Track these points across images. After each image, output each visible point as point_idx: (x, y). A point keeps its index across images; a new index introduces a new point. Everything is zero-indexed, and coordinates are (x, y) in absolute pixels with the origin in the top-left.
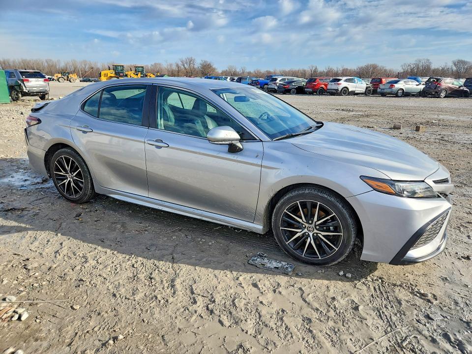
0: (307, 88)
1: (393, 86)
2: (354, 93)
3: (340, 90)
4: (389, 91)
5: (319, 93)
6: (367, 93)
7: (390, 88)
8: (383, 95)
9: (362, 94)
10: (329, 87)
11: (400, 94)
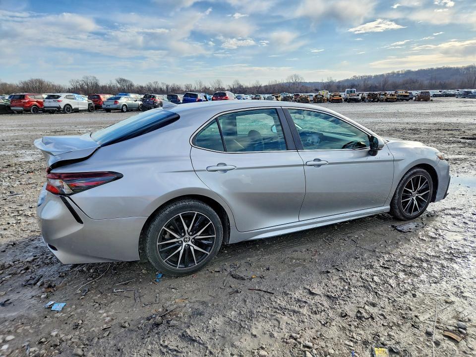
0: (13, 106)
1: (117, 102)
2: (77, 111)
3: (62, 107)
4: (115, 106)
5: (34, 111)
6: (91, 109)
7: (114, 104)
8: (108, 110)
9: (85, 110)
10: (46, 104)
11: (125, 109)
